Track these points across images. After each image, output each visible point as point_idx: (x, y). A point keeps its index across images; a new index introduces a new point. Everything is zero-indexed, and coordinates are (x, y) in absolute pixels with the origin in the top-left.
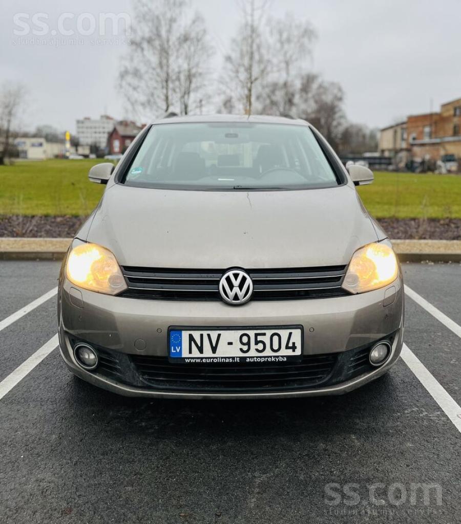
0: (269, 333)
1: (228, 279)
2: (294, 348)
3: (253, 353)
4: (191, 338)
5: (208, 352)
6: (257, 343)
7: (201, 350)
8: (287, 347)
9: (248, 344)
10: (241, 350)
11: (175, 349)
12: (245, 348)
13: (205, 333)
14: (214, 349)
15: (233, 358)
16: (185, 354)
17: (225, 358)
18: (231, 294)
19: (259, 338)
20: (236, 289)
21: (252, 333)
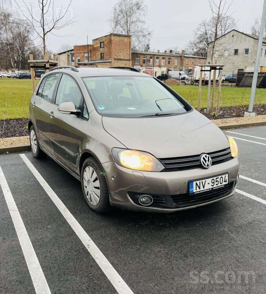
0: (220, 177)
1: (204, 158)
2: (226, 181)
3: (215, 186)
4: (197, 184)
5: (202, 189)
6: (216, 181)
7: (199, 188)
8: (224, 181)
9: (214, 183)
10: (212, 185)
11: (191, 190)
12: (213, 184)
13: (201, 181)
14: (204, 187)
15: (210, 189)
16: (194, 191)
17: (207, 189)
18: (206, 164)
19: (217, 180)
20: (207, 162)
21: (215, 178)
